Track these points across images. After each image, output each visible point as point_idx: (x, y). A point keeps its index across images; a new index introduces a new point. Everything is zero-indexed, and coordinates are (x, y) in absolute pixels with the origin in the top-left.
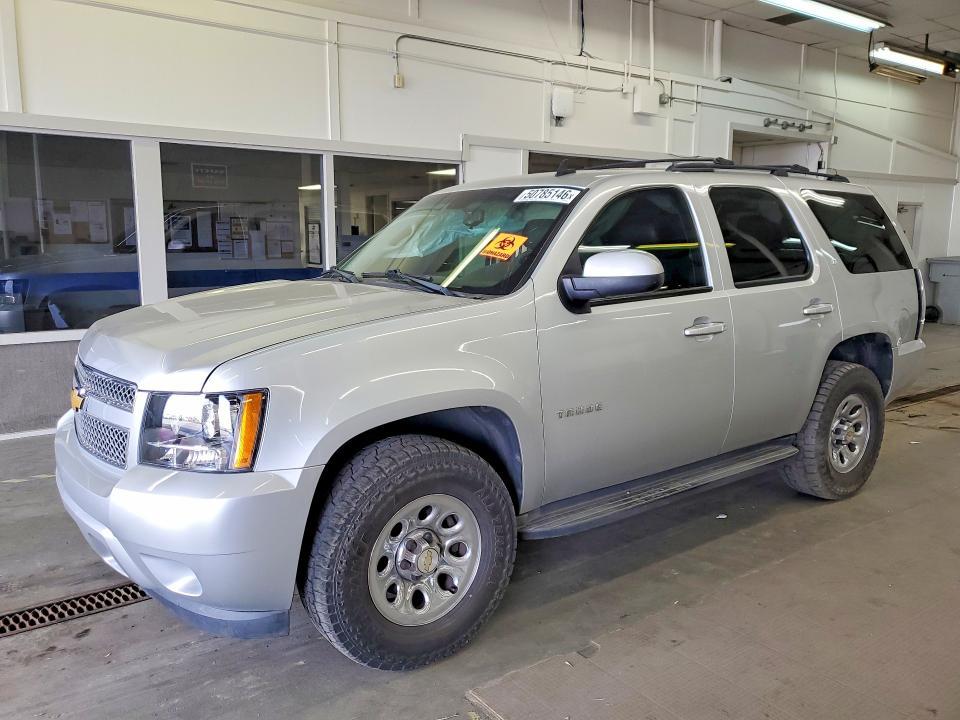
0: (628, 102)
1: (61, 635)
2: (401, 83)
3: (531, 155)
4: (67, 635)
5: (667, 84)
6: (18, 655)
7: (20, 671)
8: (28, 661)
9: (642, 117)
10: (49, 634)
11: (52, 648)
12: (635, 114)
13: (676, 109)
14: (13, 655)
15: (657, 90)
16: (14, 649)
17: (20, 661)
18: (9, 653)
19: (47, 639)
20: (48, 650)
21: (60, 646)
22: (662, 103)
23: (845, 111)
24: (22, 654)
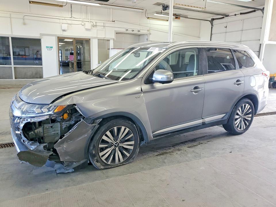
3: (58, 37)
5: (94, 23)
15: (91, 24)
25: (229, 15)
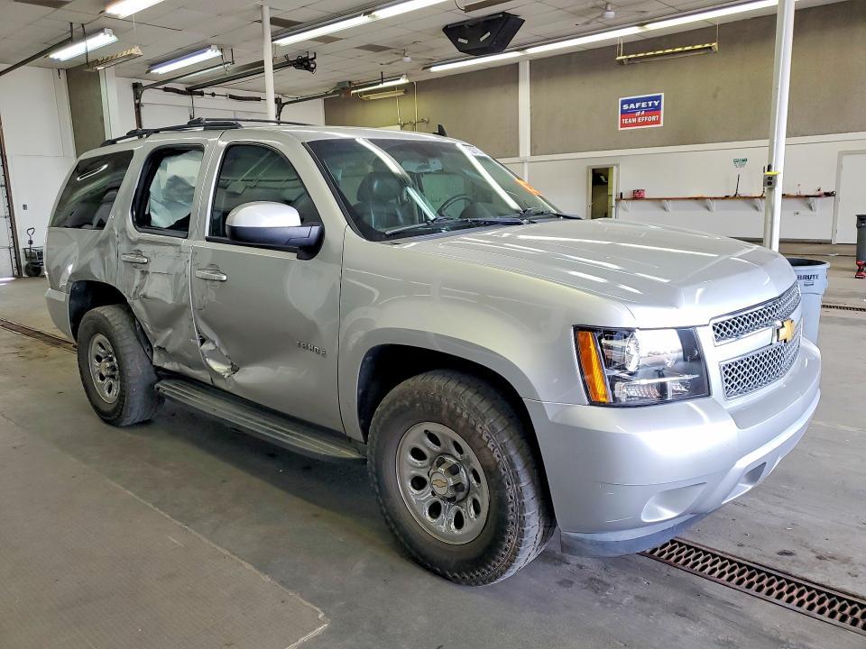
1: (803, 564)
4: (799, 562)
6: (850, 569)
7: (858, 557)
8: (847, 561)
10: (811, 571)
11: (820, 558)
14: (854, 572)
16: (849, 576)
17: (853, 564)
18: (856, 576)
19: (816, 568)
20: (825, 559)
21: (814, 555)
24: (847, 568)
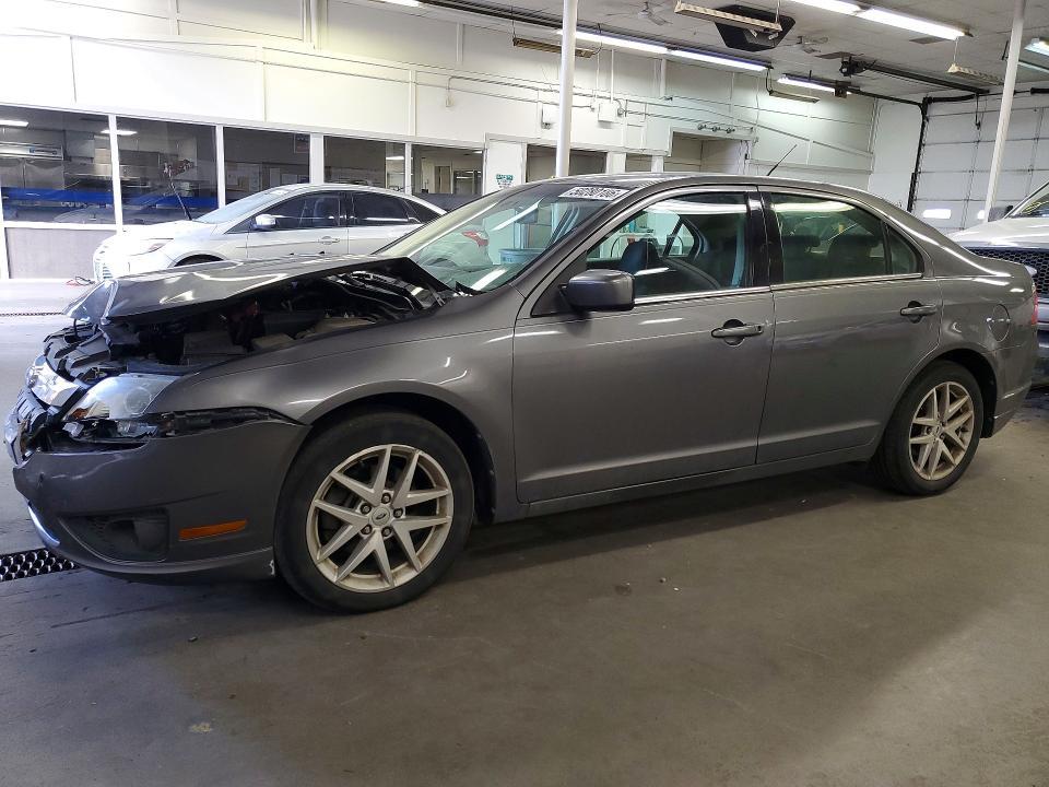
0: (595, 114)
2: (450, 104)
3: (529, 145)
5: (623, 103)
9: (604, 124)
12: (600, 121)
13: (630, 118)
15: (616, 106)
22: (619, 115)
23: (767, 119)
25: (988, 91)
